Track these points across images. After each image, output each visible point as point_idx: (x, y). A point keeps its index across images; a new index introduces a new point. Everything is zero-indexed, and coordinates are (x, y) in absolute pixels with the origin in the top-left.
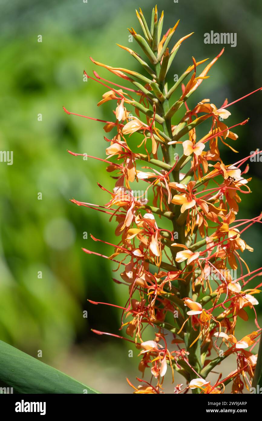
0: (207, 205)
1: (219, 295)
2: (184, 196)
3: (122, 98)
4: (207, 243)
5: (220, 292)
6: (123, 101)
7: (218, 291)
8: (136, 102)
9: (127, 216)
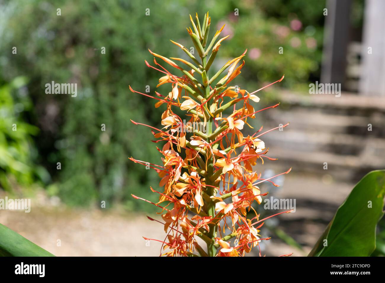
0: (241, 168)
1: (239, 235)
2: (224, 160)
3: (176, 82)
4: (233, 195)
5: (239, 233)
6: (177, 84)
7: (238, 232)
8: (186, 85)
9: (176, 173)
